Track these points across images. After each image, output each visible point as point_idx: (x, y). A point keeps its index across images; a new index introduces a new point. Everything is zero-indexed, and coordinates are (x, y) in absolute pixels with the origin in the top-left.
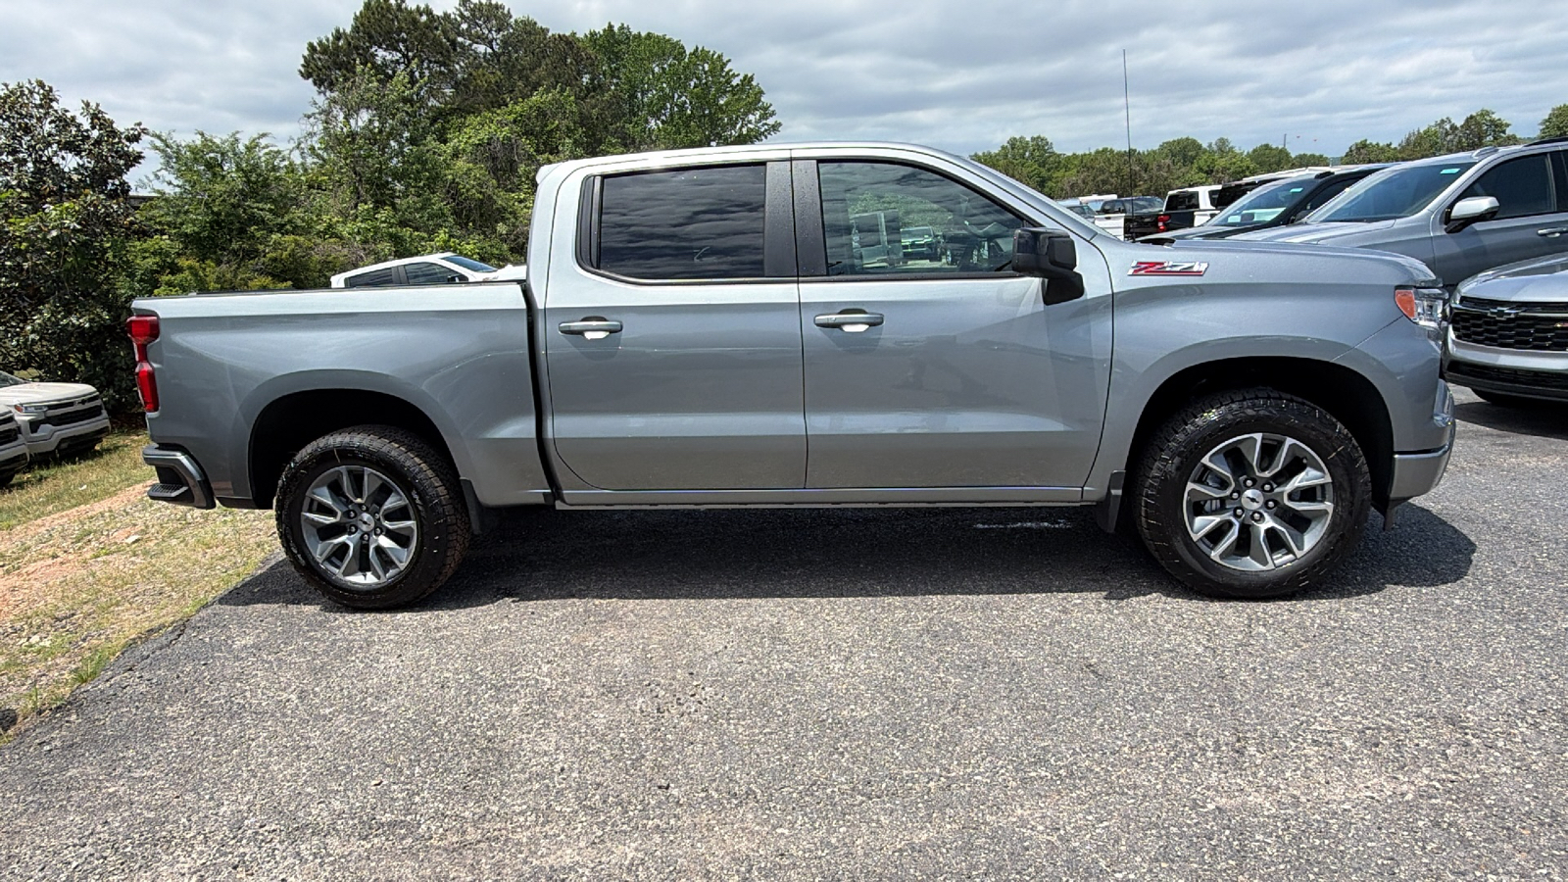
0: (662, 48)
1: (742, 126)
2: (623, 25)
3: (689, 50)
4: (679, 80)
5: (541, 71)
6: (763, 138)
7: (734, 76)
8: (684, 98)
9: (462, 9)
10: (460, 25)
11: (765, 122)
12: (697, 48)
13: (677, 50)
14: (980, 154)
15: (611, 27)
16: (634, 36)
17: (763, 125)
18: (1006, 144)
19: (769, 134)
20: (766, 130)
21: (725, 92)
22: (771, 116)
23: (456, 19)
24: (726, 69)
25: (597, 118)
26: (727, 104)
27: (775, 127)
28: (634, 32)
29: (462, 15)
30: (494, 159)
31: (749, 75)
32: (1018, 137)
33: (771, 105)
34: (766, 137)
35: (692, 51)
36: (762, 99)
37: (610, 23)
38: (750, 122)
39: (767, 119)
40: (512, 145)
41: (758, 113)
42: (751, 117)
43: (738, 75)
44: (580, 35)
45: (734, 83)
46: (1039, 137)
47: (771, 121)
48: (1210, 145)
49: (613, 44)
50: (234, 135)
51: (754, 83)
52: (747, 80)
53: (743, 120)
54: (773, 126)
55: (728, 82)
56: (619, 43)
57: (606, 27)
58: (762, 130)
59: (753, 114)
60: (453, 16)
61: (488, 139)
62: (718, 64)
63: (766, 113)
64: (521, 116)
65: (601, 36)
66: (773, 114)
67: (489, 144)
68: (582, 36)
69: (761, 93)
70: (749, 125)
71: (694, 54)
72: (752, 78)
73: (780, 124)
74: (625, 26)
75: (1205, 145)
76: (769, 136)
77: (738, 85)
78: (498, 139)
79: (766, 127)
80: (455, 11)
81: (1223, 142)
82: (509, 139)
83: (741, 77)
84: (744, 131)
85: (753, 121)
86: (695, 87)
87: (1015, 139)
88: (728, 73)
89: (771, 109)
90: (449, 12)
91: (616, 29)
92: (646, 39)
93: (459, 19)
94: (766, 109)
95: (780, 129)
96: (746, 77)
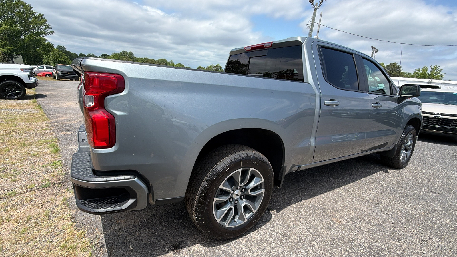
6: (47, 35)
7: (35, 13)
14: (116, 53)
17: (47, 31)
18: (122, 52)
19: (50, 34)
21: (32, 17)
26: (32, 21)
32: (125, 51)
33: (50, 25)
34: (48, 35)
36: (47, 23)
39: (48, 29)
41: (45, 27)
43: (37, 13)
45: (35, 15)
46: (130, 52)
47: (50, 30)
48: (169, 62)
51: (43, 17)
53: (39, 27)
54: (51, 32)
55: (33, 14)
59: (43, 27)
62: (28, 7)
63: (48, 27)
66: (51, 28)
69: (46, 21)
70: (41, 30)
72: (43, 15)
73: (54, 32)
75: (168, 61)
76: (49, 35)
77: (37, 16)
81: (172, 61)
85: (43, 29)
87: (124, 51)
88: (32, 11)
89: (50, 26)
95: (54, 33)
96: (40, 14)
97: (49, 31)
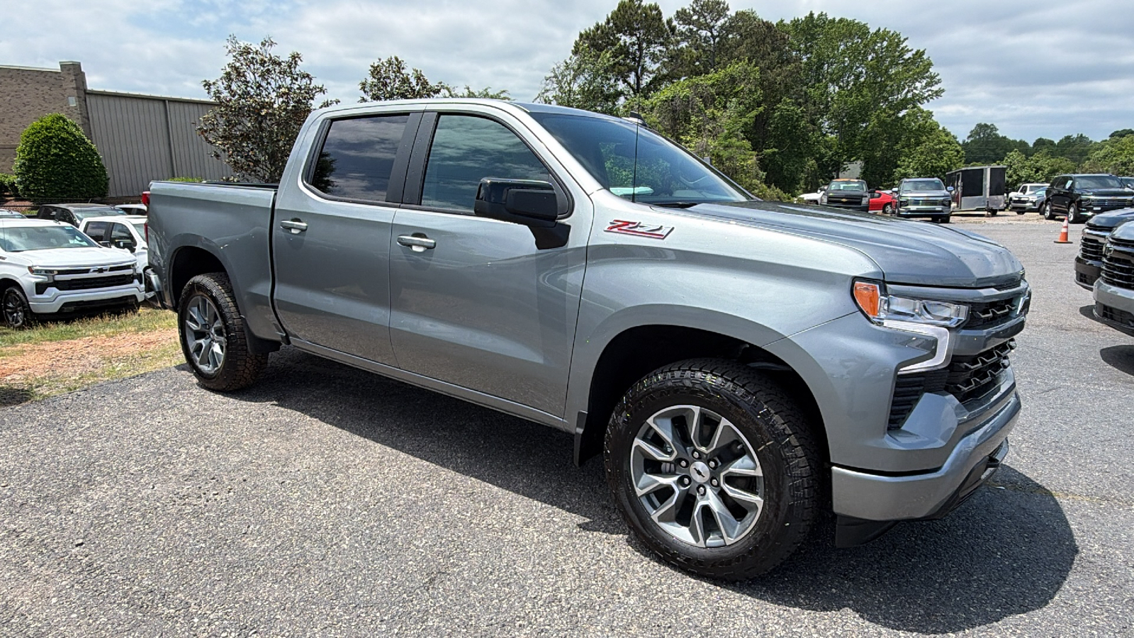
0: (851, 29)
1: (908, 92)
2: (822, 13)
3: (872, 31)
4: (857, 55)
5: (742, 49)
6: (925, 101)
7: (908, 51)
8: (860, 69)
9: (695, 6)
10: (692, 17)
11: (929, 88)
12: (879, 29)
13: (862, 30)
15: (811, 14)
16: (830, 21)
17: (927, 91)
19: (932, 98)
20: (929, 95)
21: (897, 64)
22: (936, 83)
23: (689, 13)
24: (902, 46)
25: (780, 84)
26: (896, 74)
27: (938, 93)
28: (830, 17)
29: (694, 10)
30: (674, 111)
31: (921, 51)
33: (938, 74)
34: (928, 101)
35: (874, 32)
36: (930, 70)
37: (811, 12)
38: (916, 88)
39: (933, 85)
40: (688, 102)
41: (925, 81)
42: (918, 84)
43: (912, 50)
44: (787, 22)
45: (906, 57)
47: (935, 88)
49: (811, 28)
50: (486, 89)
51: (925, 57)
52: (919, 54)
53: (909, 86)
54: (936, 92)
55: (901, 56)
56: (816, 26)
57: (808, 14)
58: (926, 95)
59: (920, 82)
60: (688, 11)
61: (673, 97)
62: (895, 41)
63: (932, 81)
64: (717, 81)
65: (802, 21)
66: (939, 81)
67: (672, 100)
68: (789, 23)
69: (930, 64)
70: (915, 91)
71: (875, 34)
72: (923, 53)
73: (943, 91)
74: (824, 13)
76: (931, 100)
77: (910, 58)
78: (679, 97)
79: (930, 93)
80: (689, 6)
82: (688, 97)
83: (914, 52)
84: (910, 95)
85: (919, 88)
86: (871, 60)
88: (903, 49)
89: (937, 78)
90: (686, 7)
91: (816, 16)
92: (838, 23)
93: (692, 13)
94: (932, 78)
95: (942, 95)
96: (918, 51)
97: (932, 91)
